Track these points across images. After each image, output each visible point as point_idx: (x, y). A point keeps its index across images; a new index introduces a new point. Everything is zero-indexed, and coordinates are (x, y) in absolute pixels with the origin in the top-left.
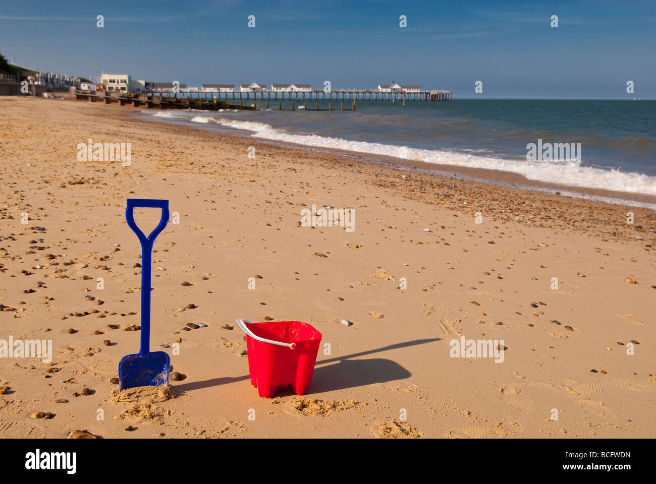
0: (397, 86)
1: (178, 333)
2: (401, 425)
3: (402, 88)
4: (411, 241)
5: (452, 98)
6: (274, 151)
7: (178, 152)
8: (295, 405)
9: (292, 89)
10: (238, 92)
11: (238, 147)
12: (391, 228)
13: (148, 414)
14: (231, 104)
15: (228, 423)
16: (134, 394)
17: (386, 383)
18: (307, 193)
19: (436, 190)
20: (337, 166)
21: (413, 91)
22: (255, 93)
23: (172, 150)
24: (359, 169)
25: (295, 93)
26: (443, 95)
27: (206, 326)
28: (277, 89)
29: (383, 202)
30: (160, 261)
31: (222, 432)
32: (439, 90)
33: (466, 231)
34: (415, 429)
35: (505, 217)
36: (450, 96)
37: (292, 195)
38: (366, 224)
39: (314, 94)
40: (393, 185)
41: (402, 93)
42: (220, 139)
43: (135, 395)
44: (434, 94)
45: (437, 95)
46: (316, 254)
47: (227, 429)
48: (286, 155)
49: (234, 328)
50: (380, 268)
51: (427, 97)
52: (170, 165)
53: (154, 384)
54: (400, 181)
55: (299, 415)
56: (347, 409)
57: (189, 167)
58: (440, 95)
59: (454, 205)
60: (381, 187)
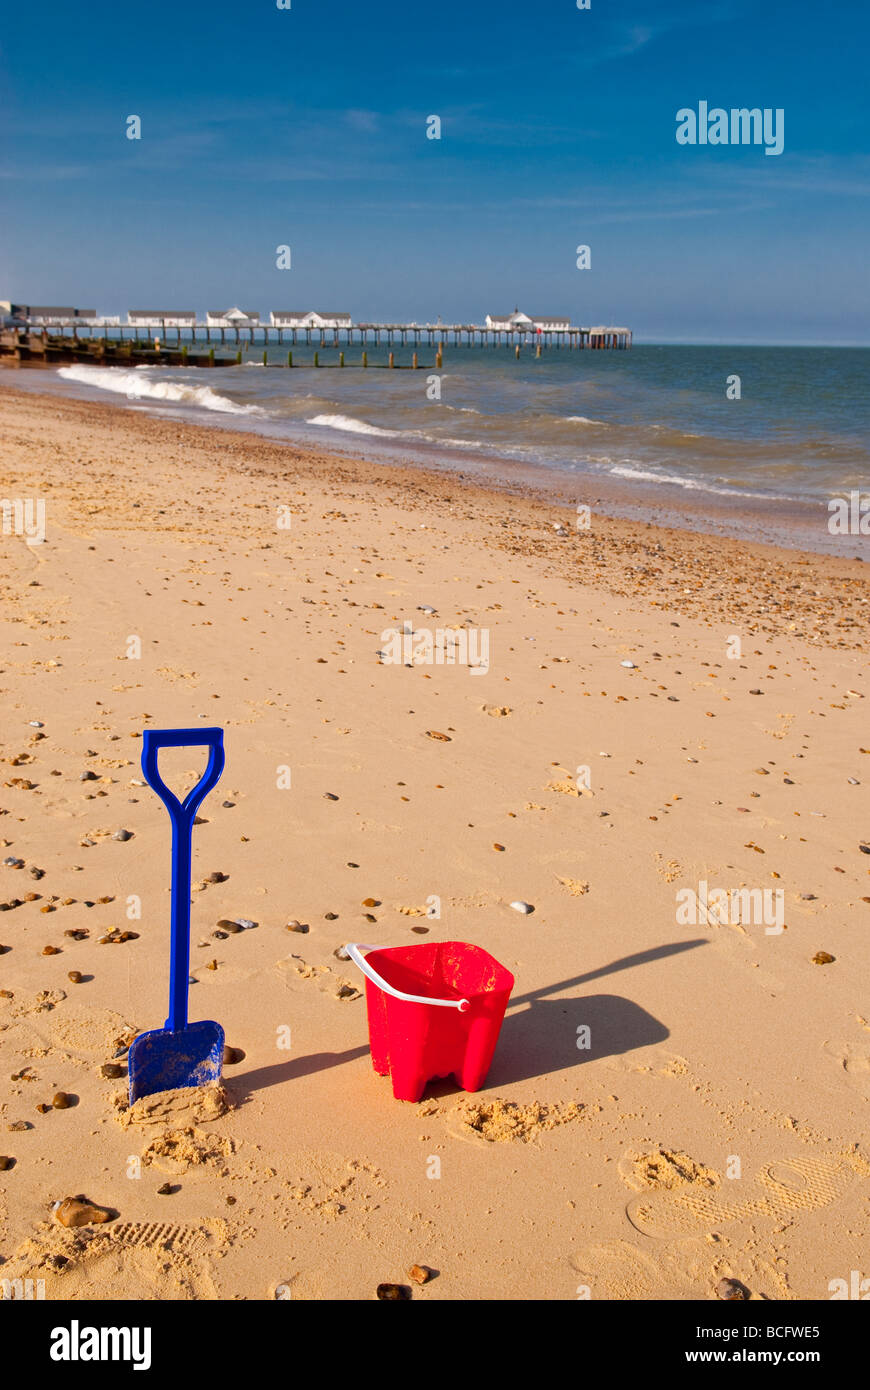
0: (522, 318)
1: (206, 945)
2: (675, 1157)
3: (534, 321)
4: (604, 694)
5: (634, 343)
6: (290, 463)
7: (103, 475)
8: (467, 1119)
9: (312, 322)
10: (202, 327)
11: (218, 455)
12: (559, 661)
13: (196, 1155)
14: (190, 353)
15: (350, 1168)
16: (159, 1107)
17: (625, 1055)
18: (379, 576)
19: (625, 557)
20: (422, 504)
21: (555, 329)
22: (237, 329)
23: (90, 469)
24: (467, 509)
25: (318, 331)
26: (615, 336)
27: (255, 925)
28: (282, 322)
29: (530, 594)
30: (131, 763)
31: (344, 1188)
32: (609, 326)
33: (703, 664)
34: (702, 1165)
35: (769, 625)
36: (629, 339)
37: (351, 582)
38: (508, 650)
39: (357, 333)
40: (539, 547)
41: (533, 332)
42: (179, 436)
43: (160, 1109)
44: (598, 334)
45: (604, 336)
46: (429, 733)
47: (350, 1182)
48: (317, 474)
49: (311, 930)
50: (556, 764)
51: (582, 340)
52: (94, 510)
53: (193, 1083)
54: (551, 537)
55: (477, 1142)
56: (565, 1122)
57: (133, 513)
58: (609, 335)
59: (667, 596)
60: (519, 554)
